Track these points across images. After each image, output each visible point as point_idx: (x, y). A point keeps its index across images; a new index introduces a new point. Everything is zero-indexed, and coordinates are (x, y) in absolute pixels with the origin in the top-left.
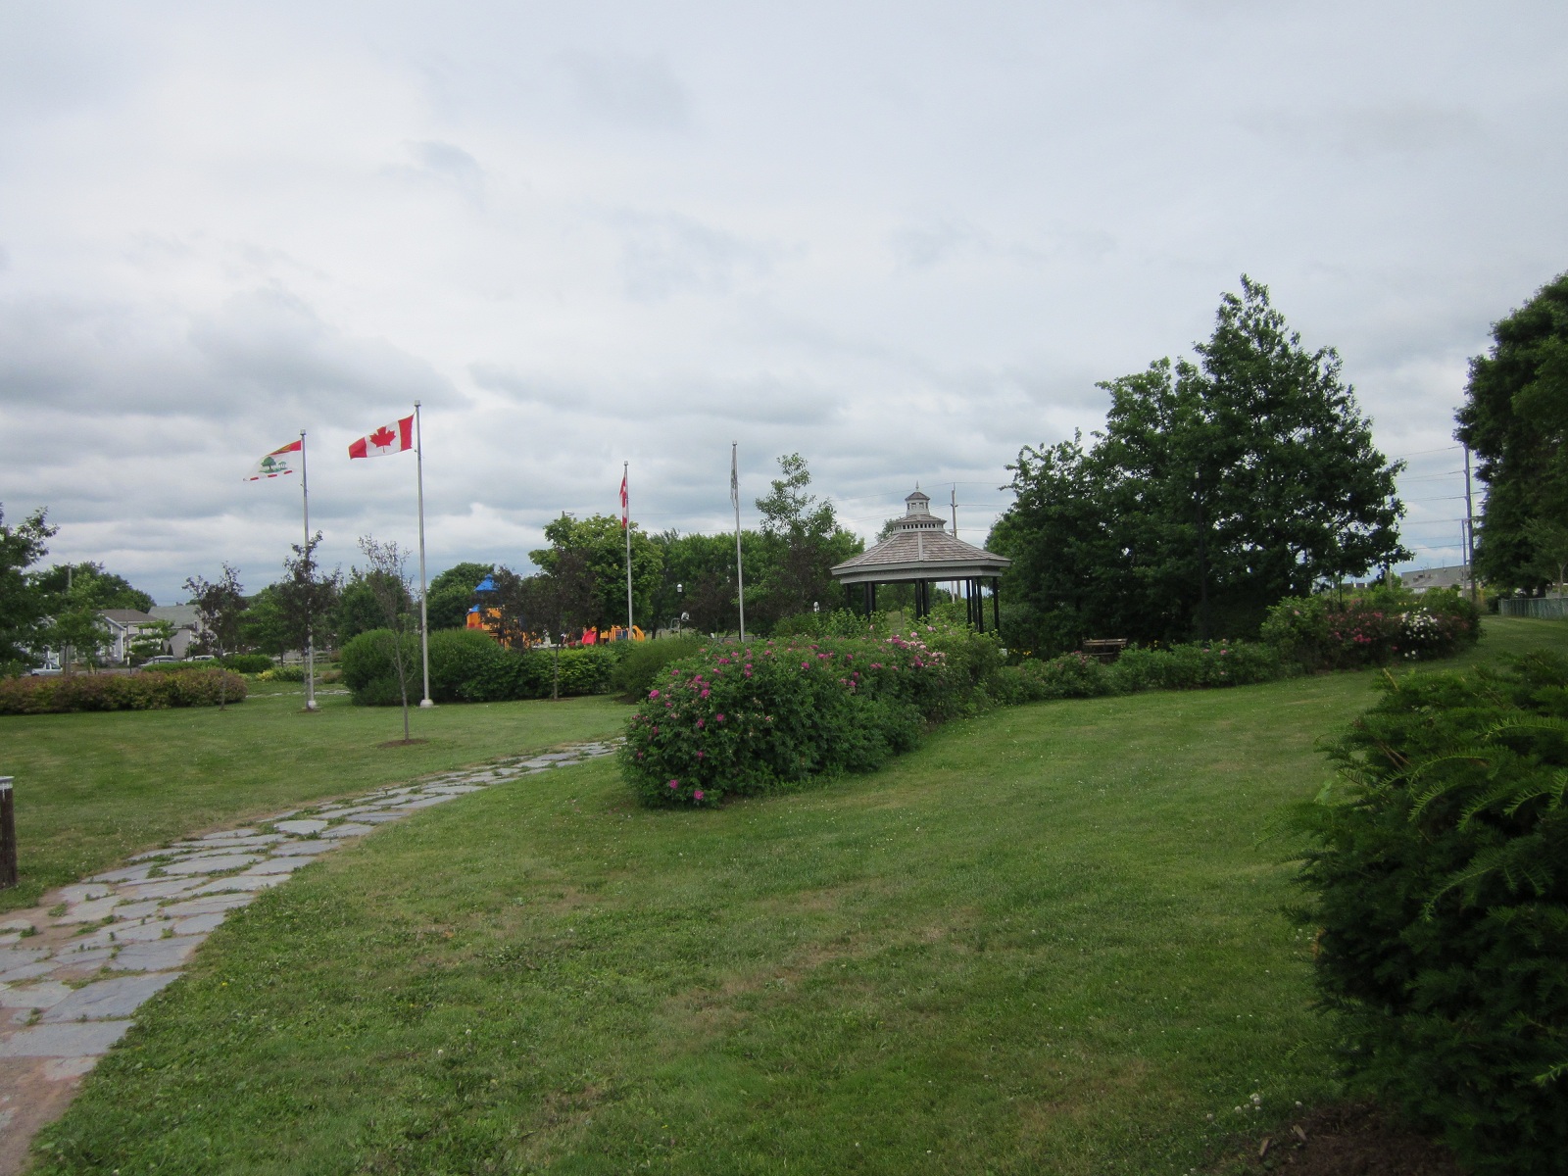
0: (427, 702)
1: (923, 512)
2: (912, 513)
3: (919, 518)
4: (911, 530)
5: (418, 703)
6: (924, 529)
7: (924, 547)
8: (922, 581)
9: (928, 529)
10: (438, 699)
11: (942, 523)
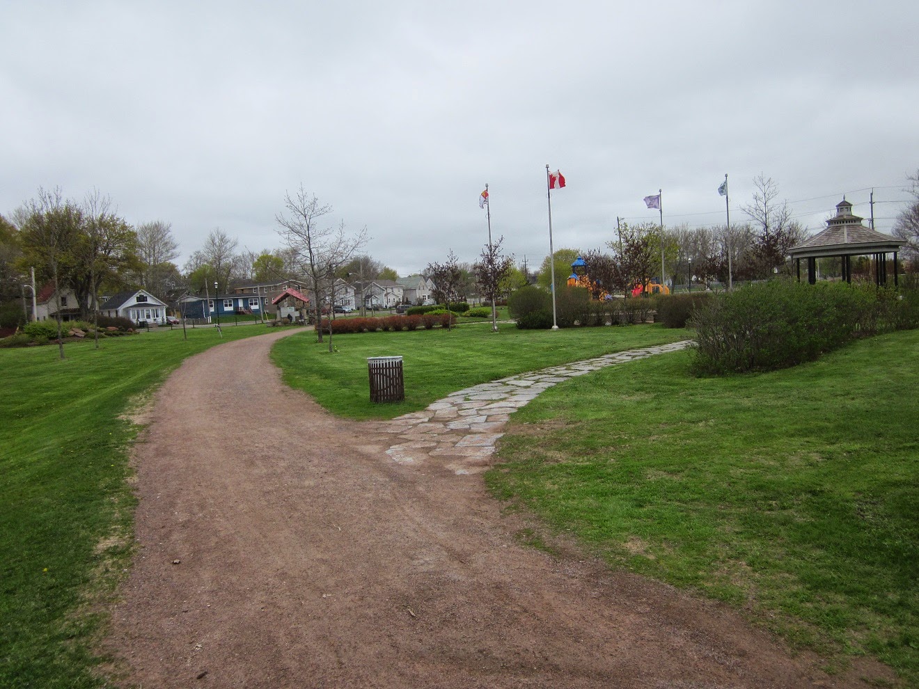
0: (555, 327)
1: (848, 213)
2: (842, 214)
3: (845, 217)
4: (839, 225)
5: (551, 328)
6: (848, 224)
7: (848, 235)
8: (847, 255)
9: (851, 224)
10: (560, 326)
11: (859, 219)
